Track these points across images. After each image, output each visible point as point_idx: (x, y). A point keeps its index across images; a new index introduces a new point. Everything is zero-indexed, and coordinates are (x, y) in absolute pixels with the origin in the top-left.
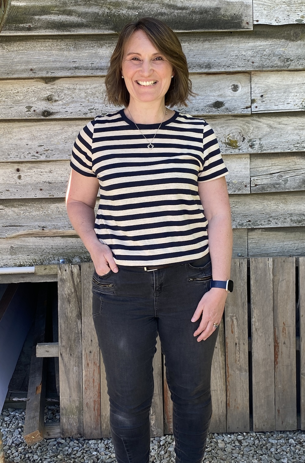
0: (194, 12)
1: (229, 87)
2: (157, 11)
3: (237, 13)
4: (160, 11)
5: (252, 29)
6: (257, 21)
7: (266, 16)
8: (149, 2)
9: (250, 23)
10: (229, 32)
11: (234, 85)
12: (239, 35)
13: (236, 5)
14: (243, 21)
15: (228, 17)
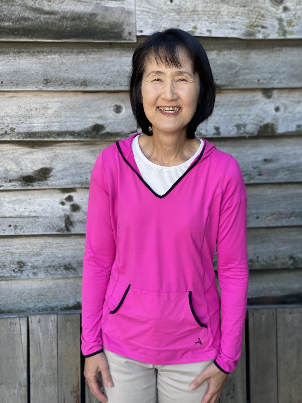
0: (64, 18)
1: (110, 107)
2: (19, 15)
3: (117, 21)
4: (23, 16)
5: (135, 41)
6: (141, 31)
7: (151, 26)
8: (8, 5)
9: (133, 34)
10: (108, 43)
11: (116, 106)
12: (120, 47)
13: (116, 11)
14: (124, 31)
15: (106, 25)
